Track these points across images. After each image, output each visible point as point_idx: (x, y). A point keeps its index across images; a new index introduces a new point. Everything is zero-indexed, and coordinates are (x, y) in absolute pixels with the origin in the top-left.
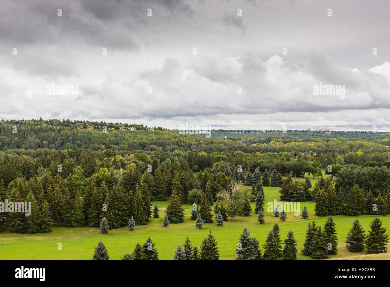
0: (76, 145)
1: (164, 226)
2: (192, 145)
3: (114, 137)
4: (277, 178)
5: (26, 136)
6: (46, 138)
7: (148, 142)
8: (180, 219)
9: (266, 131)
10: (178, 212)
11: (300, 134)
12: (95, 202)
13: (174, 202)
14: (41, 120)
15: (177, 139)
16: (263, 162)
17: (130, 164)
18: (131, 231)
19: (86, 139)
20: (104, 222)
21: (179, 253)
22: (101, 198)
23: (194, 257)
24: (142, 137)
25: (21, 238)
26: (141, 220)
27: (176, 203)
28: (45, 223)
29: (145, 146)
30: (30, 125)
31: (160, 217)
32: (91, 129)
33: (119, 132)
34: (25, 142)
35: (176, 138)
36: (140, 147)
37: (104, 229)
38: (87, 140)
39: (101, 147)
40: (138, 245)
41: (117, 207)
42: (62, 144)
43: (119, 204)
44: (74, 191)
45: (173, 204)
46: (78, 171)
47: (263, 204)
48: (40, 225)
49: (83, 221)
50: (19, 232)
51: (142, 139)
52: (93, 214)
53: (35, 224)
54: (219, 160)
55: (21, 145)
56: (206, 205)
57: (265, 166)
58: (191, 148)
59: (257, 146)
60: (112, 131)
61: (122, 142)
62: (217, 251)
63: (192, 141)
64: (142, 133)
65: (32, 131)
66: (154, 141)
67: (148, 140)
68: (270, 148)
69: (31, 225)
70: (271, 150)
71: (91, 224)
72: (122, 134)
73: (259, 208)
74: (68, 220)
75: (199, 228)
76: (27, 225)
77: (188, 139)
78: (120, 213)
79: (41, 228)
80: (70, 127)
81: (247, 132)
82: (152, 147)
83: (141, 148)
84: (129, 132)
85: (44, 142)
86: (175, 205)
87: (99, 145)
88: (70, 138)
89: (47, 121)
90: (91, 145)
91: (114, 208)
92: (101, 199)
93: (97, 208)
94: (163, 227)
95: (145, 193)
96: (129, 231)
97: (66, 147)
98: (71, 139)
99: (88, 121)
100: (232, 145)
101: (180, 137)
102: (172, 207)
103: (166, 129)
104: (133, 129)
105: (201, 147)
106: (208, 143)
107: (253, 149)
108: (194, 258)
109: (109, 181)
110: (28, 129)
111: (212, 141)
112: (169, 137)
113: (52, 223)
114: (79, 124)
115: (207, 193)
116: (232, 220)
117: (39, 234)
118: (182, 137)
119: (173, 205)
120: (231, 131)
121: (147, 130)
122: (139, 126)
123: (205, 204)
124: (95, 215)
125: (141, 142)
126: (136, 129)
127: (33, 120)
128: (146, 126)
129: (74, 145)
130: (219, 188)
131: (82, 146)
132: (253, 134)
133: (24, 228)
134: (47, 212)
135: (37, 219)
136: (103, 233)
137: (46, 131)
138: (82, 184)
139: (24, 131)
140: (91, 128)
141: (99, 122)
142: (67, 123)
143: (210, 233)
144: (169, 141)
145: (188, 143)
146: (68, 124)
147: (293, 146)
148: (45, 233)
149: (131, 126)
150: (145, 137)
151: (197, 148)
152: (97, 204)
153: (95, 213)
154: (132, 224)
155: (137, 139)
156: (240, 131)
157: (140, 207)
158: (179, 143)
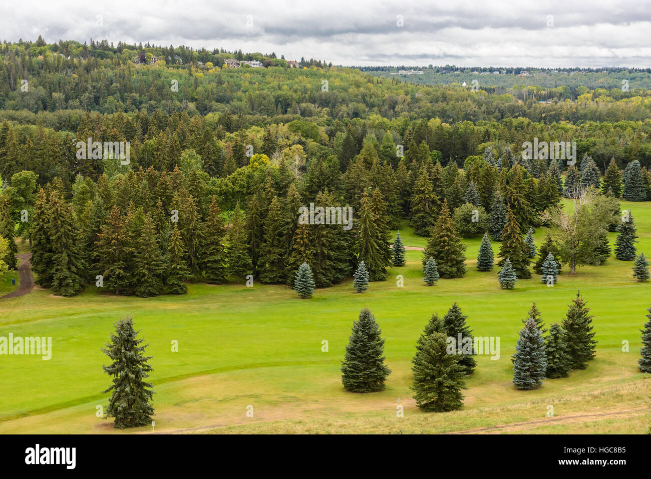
0: (128, 102)
1: (426, 283)
2: (396, 103)
3: (215, 85)
4: (639, 181)
5: (12, 82)
6: (59, 86)
7: (295, 96)
8: (458, 270)
9: (559, 70)
10: (454, 252)
11: (642, 78)
12: (275, 229)
13: (445, 231)
14: (41, 43)
15: (362, 89)
16: (595, 144)
17: (290, 146)
18: (359, 294)
19: (151, 89)
20: (304, 272)
21: (531, 335)
22: (289, 220)
23: (554, 345)
24: (281, 83)
25: (128, 306)
26: (375, 270)
27: (449, 233)
28: (174, 274)
29: (288, 105)
30: (17, 54)
31: (406, 264)
32: (158, 65)
33: (225, 71)
34: (11, 93)
35: (360, 87)
36: (277, 107)
37: (306, 288)
38: (153, 90)
39: (187, 106)
40: (435, 319)
41: (327, 241)
42: (97, 100)
43: (329, 235)
44: (204, 207)
45: (441, 237)
46: (193, 161)
47: (634, 237)
48: (163, 278)
49: (249, 270)
50: (117, 293)
51: (280, 88)
52: (271, 255)
53: (154, 275)
54: (487, 138)
55: (3, 102)
56: (517, 239)
57: (602, 152)
58: (396, 110)
59: (552, 106)
60: (208, 69)
61: (235, 94)
62: (592, 335)
63: (397, 94)
64: (277, 75)
65: (26, 69)
66: (309, 92)
67: (295, 91)
68: (585, 111)
69: (146, 278)
70: (586, 115)
71: (267, 277)
72: (231, 77)
73: (625, 248)
74: (216, 269)
75: (507, 288)
76: (137, 277)
77: (388, 89)
78: (332, 253)
79: (165, 284)
80: (112, 60)
81: (511, 72)
82: (305, 108)
83: (280, 110)
84: (248, 71)
85: (55, 95)
86: (446, 238)
87: (181, 101)
88: (115, 84)
89: (55, 45)
90: (163, 102)
91: (318, 243)
92: (287, 223)
93: (279, 242)
94: (425, 285)
95: (378, 210)
96: (354, 293)
97: (107, 106)
98: (117, 87)
99: (148, 46)
100: (494, 104)
101: (369, 84)
102: (440, 242)
103: (330, 65)
104: (255, 65)
105: (420, 108)
106: (435, 98)
107: (544, 112)
108: (552, 347)
109: (277, 183)
110: (17, 65)
111: (443, 94)
112: (342, 83)
113: (189, 274)
114: (130, 54)
115: (496, 214)
116: (573, 271)
117: (162, 297)
118: (373, 83)
119: (442, 239)
120: (473, 70)
121: (289, 67)
122: (267, 56)
123: (514, 237)
124: (275, 259)
125: (279, 96)
126: (261, 64)
127: (21, 43)
128: (283, 58)
129: (124, 101)
130: (521, 202)
131: (143, 105)
132: (528, 77)
133: (131, 285)
134: (179, 250)
135: (158, 265)
136: (303, 297)
137: (57, 69)
138: (216, 191)
139: (8, 70)
140: (159, 62)
141: (175, 47)
142: (100, 51)
143: (578, 295)
144: (343, 94)
145: (390, 97)
146: (106, 52)
147: (639, 106)
148: (175, 296)
149: (250, 58)
150: (287, 85)
151: (410, 110)
152: (280, 235)
153: (274, 253)
154: (363, 278)
155: (269, 89)
156: (495, 70)
157: (372, 241)
158: (367, 99)
